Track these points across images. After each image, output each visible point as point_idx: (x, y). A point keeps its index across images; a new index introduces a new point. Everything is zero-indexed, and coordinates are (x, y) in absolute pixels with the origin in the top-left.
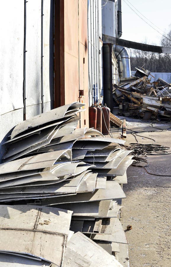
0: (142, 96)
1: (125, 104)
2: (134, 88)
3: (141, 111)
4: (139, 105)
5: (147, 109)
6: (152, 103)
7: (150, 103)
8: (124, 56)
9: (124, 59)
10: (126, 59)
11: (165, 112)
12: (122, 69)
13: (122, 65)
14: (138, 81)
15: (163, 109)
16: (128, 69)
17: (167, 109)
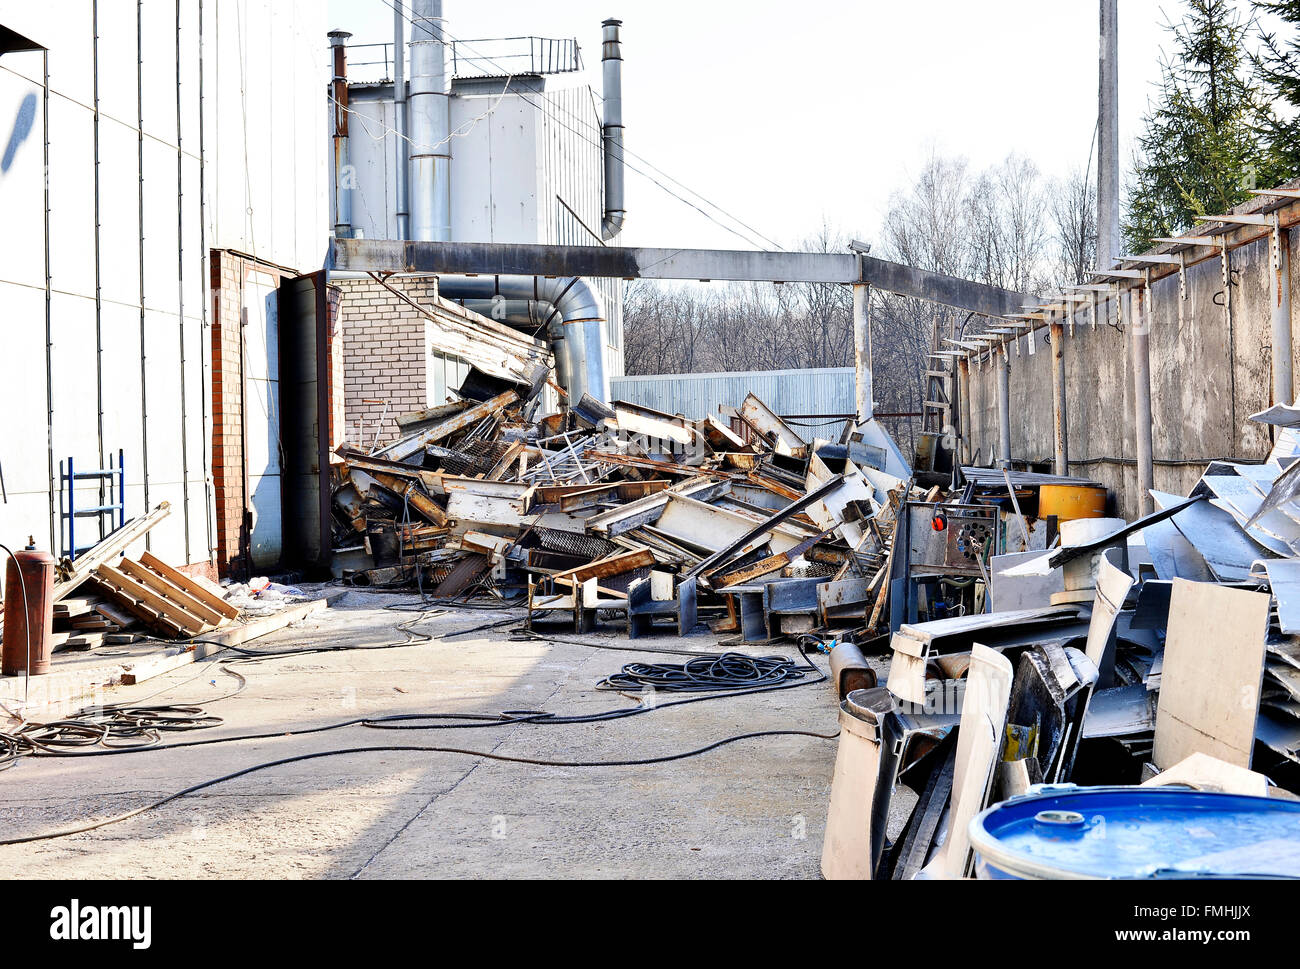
0: (449, 487)
1: (380, 530)
2: (438, 452)
3: (437, 554)
4: (440, 526)
5: (464, 542)
6: (493, 513)
7: (481, 515)
8: (576, 315)
9: (578, 325)
10: (587, 323)
11: (532, 556)
12: (569, 372)
13: (567, 354)
14: (468, 417)
15: (529, 537)
16: (595, 367)
17: (545, 539)
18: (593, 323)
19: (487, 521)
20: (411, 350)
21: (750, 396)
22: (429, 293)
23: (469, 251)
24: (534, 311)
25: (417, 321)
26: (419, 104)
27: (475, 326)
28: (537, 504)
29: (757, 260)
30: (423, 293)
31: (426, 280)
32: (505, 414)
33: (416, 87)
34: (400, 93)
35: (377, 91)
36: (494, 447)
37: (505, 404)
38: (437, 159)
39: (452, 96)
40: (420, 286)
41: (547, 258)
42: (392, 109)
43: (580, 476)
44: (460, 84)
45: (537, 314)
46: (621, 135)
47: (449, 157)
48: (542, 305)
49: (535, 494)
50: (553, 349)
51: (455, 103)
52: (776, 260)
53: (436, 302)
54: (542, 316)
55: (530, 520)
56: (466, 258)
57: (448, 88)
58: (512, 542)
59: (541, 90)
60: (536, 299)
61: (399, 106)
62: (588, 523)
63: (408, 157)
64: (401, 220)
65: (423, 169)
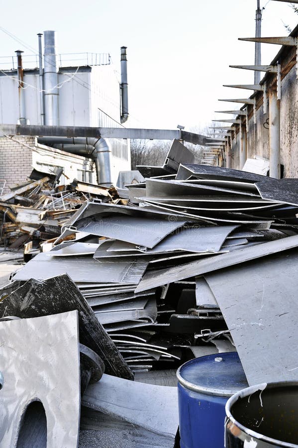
0: (19, 210)
2: (19, 198)
3: (13, 234)
4: (16, 224)
5: (22, 230)
6: (32, 220)
7: (27, 220)
8: (101, 150)
9: (102, 153)
10: (105, 153)
11: (42, 234)
12: (99, 169)
13: (98, 163)
14: (31, 186)
15: (42, 228)
16: (107, 168)
17: (47, 229)
18: (106, 152)
19: (29, 222)
20: (28, 162)
21: (134, 179)
22: (34, 142)
23: (40, 128)
24: (88, 148)
25: (30, 152)
26: (47, 76)
27: (56, 154)
28: (46, 217)
29: (143, 132)
30: (32, 142)
31: (32, 138)
32: (44, 185)
33: (46, 70)
34: (41, 72)
35: (34, 72)
36: (38, 197)
37: (45, 182)
38: (54, 95)
39: (59, 73)
40: (30, 140)
41: (68, 131)
42: (39, 78)
43: (63, 207)
44: (62, 69)
45: (88, 149)
46: (127, 87)
47: (58, 94)
48: (90, 146)
49: (46, 213)
50: (94, 161)
51: (61, 76)
52: (150, 132)
53: (36, 145)
54: (91, 150)
55: (43, 222)
56: (39, 130)
57: (57, 70)
58: (36, 229)
59: (90, 71)
60: (87, 144)
61: (41, 77)
62: (59, 223)
63: (44, 94)
64: (42, 117)
65: (49, 98)
